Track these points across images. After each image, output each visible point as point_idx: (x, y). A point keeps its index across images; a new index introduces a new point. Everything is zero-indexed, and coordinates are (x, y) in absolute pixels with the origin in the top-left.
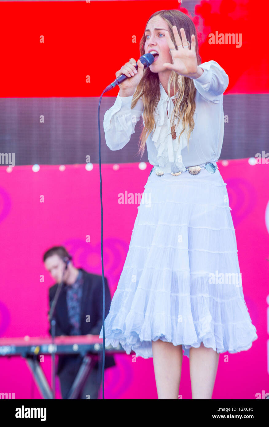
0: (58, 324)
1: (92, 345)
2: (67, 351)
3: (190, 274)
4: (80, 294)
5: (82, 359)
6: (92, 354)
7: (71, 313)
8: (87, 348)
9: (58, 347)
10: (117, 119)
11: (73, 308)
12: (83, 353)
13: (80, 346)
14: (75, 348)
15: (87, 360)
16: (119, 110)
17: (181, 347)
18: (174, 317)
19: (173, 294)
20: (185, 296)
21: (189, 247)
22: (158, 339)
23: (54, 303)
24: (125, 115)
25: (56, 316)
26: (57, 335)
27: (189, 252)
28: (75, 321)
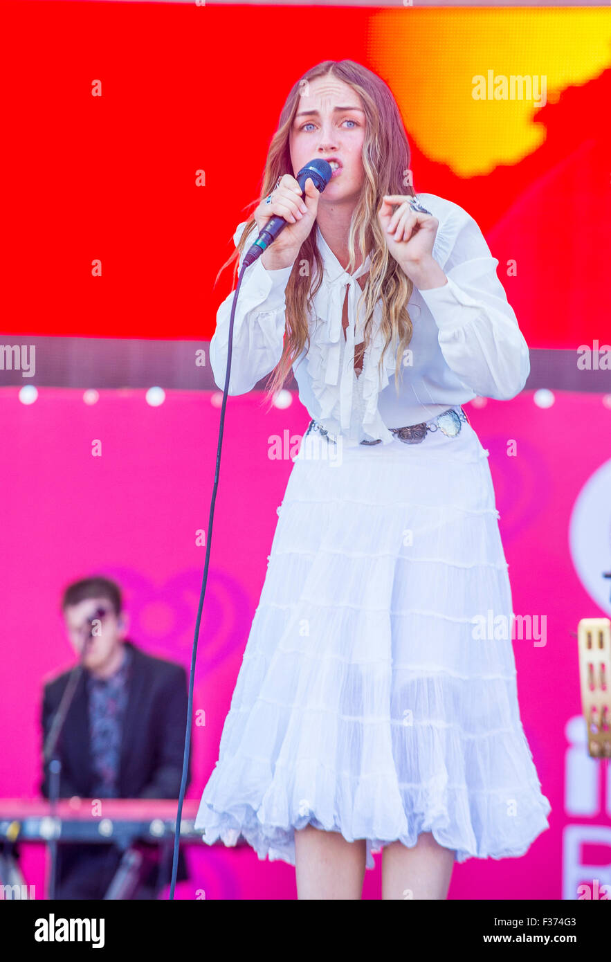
0: (66, 772)
1: (146, 825)
2: (85, 834)
3: (393, 671)
4: (122, 703)
5: (119, 856)
6: (144, 844)
7: (98, 744)
8: (134, 830)
9: (65, 825)
10: (256, 322)
11: (105, 734)
12: (124, 843)
13: (116, 824)
14: (106, 829)
15: (133, 859)
16: (263, 300)
17: (362, 844)
18: (346, 773)
19: (347, 718)
20: (378, 723)
21: (394, 606)
22: (304, 823)
23: (58, 720)
24: (276, 313)
25: (62, 751)
26: (64, 795)
27: (391, 616)
28: (107, 764)
